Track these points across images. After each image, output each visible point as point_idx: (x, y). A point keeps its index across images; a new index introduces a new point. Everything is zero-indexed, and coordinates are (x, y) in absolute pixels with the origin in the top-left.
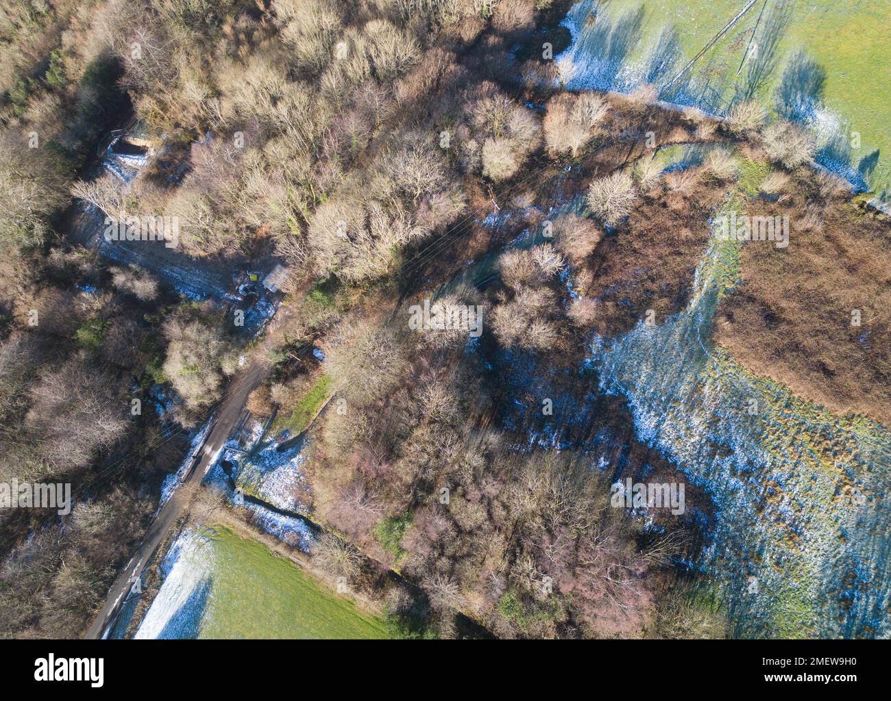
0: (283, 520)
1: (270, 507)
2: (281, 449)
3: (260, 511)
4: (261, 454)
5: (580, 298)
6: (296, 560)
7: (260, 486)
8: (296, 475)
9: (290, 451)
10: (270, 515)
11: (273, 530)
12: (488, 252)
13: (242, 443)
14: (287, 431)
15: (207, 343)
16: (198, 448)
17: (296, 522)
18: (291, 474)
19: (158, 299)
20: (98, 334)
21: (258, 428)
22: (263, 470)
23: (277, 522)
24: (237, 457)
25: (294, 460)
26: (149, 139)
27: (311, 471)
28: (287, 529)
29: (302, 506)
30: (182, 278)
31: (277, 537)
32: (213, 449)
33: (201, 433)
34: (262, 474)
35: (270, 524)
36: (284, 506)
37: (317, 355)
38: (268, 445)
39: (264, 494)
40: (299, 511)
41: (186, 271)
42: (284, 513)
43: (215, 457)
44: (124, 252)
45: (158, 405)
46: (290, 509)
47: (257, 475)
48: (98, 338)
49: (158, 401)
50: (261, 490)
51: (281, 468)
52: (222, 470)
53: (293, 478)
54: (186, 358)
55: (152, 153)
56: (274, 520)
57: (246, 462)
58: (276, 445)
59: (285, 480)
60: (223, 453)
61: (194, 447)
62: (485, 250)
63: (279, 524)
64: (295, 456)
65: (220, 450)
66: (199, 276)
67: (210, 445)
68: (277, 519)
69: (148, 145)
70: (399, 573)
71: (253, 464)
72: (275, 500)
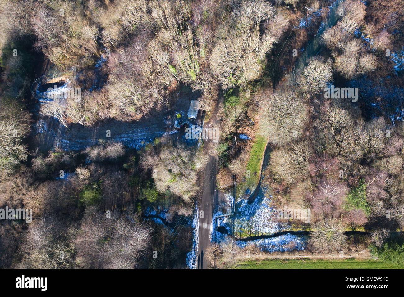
0: (277, 240)
1: (264, 237)
2: (250, 202)
3: (260, 242)
4: (240, 210)
5: (372, 40)
6: (299, 257)
7: (252, 228)
8: (270, 210)
9: (256, 200)
10: (267, 241)
11: (274, 249)
12: (309, 41)
13: (224, 211)
14: (248, 189)
15: (179, 156)
16: (198, 228)
17: (286, 236)
18: (266, 211)
19: (126, 153)
20: (97, 190)
21: (229, 198)
22: (248, 218)
23: (274, 243)
24: (225, 221)
25: (264, 202)
26: (63, 75)
27: (278, 203)
28: (282, 243)
29: (284, 225)
30: (131, 139)
31: (279, 251)
32: (208, 223)
33: (195, 218)
34: (249, 220)
35: (270, 246)
36: (273, 231)
37: (243, 138)
38: (241, 203)
39: (256, 231)
40: (284, 230)
41: (131, 133)
42: (275, 235)
43: (211, 228)
44: (81, 143)
45: (155, 219)
46: (278, 231)
47: (245, 223)
48: (99, 193)
49: (153, 216)
50: (253, 230)
51: (258, 211)
52: (220, 234)
53: (269, 213)
54: (170, 171)
55: (68, 81)
56: (271, 242)
57: (234, 220)
58: (246, 201)
59: (265, 216)
60: (216, 223)
61: (195, 228)
62: (306, 40)
63: (276, 243)
64: (262, 200)
65: (212, 222)
66: (141, 132)
67: (205, 223)
68: (273, 241)
69: (63, 79)
70: (364, 231)
71: (239, 218)
72: (266, 231)
